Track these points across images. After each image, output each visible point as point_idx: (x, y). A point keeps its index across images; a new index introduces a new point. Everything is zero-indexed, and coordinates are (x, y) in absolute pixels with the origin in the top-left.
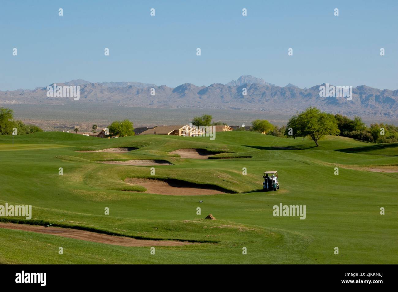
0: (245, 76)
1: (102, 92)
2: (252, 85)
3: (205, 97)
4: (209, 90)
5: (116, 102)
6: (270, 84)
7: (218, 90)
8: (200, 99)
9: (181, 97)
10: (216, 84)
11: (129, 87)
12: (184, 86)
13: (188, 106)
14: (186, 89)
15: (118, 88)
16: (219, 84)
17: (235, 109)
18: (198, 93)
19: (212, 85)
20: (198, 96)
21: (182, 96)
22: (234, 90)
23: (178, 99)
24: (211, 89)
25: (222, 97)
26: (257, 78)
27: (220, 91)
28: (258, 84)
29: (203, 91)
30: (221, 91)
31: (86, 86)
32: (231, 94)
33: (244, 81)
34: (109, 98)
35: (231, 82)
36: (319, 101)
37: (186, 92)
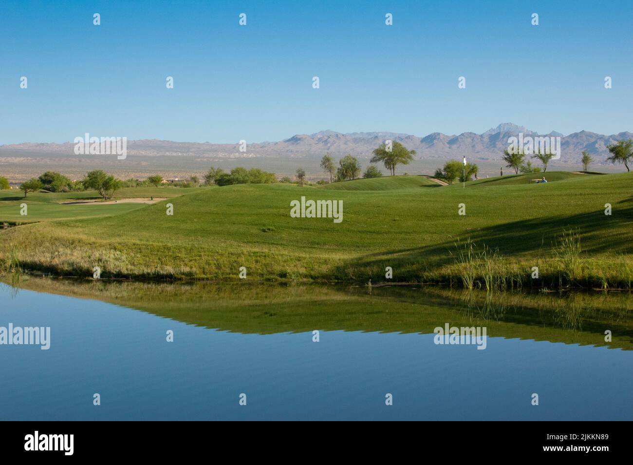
0: (505, 124)
1: (345, 143)
2: (505, 133)
3: (455, 146)
4: (460, 140)
5: (358, 153)
6: (532, 132)
7: (469, 140)
8: (449, 149)
9: (429, 147)
10: (467, 133)
11: (375, 138)
12: (433, 136)
13: (434, 157)
14: (435, 139)
15: (363, 139)
16: (470, 133)
17: (483, 159)
18: (447, 143)
19: (462, 134)
20: (448, 146)
21: (431, 146)
22: (486, 139)
23: (426, 150)
24: (462, 138)
25: (473, 146)
26: (517, 126)
27: (471, 140)
28: (511, 132)
29: (453, 141)
30: (473, 140)
31: (330, 137)
32: (483, 143)
33: (504, 129)
34: (353, 149)
35: (490, 130)
36: (578, 149)
37: (435, 141)
